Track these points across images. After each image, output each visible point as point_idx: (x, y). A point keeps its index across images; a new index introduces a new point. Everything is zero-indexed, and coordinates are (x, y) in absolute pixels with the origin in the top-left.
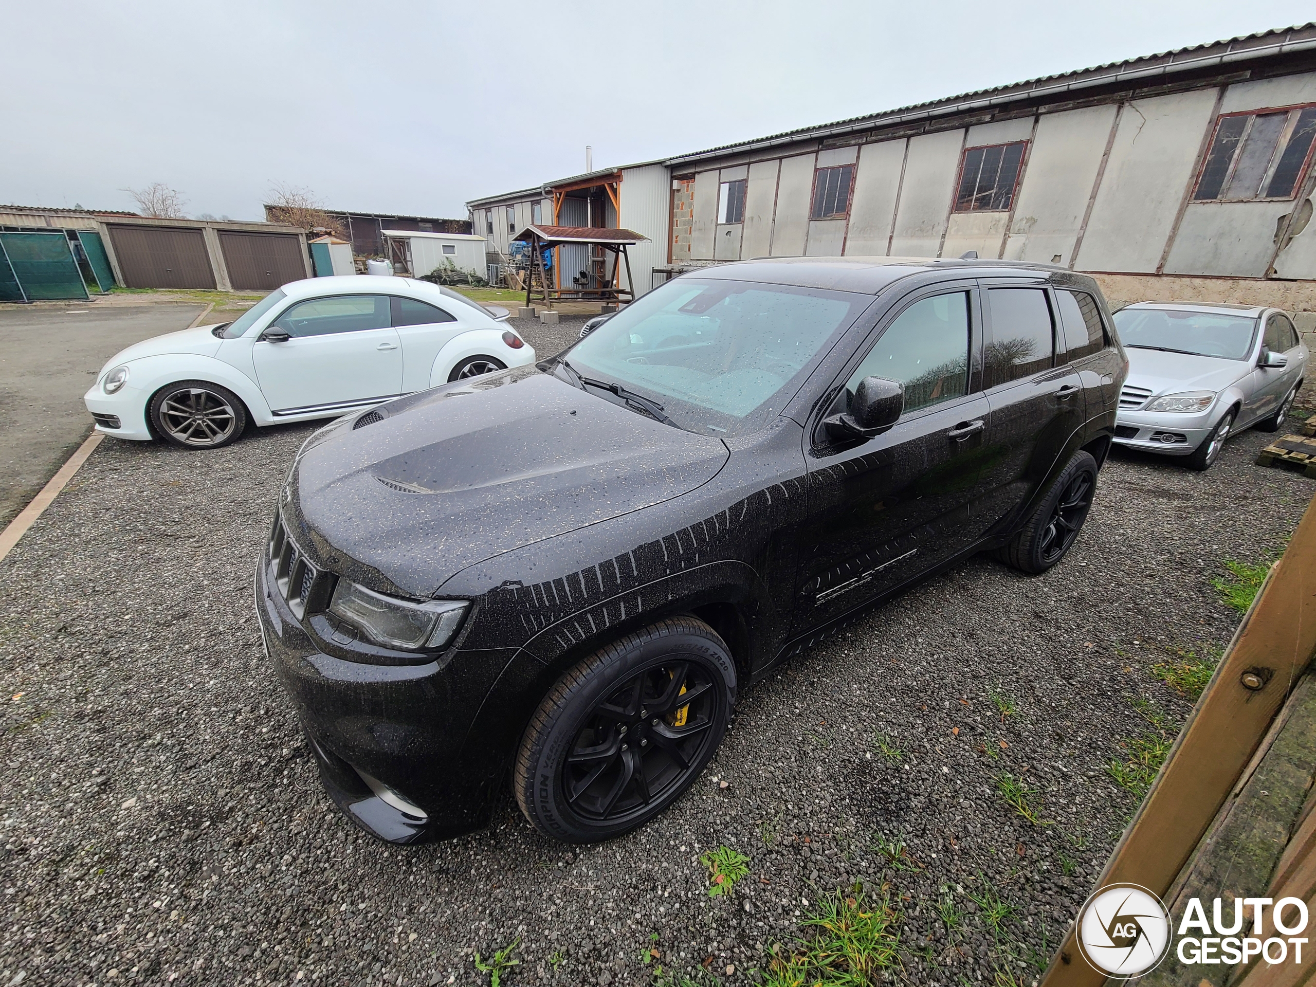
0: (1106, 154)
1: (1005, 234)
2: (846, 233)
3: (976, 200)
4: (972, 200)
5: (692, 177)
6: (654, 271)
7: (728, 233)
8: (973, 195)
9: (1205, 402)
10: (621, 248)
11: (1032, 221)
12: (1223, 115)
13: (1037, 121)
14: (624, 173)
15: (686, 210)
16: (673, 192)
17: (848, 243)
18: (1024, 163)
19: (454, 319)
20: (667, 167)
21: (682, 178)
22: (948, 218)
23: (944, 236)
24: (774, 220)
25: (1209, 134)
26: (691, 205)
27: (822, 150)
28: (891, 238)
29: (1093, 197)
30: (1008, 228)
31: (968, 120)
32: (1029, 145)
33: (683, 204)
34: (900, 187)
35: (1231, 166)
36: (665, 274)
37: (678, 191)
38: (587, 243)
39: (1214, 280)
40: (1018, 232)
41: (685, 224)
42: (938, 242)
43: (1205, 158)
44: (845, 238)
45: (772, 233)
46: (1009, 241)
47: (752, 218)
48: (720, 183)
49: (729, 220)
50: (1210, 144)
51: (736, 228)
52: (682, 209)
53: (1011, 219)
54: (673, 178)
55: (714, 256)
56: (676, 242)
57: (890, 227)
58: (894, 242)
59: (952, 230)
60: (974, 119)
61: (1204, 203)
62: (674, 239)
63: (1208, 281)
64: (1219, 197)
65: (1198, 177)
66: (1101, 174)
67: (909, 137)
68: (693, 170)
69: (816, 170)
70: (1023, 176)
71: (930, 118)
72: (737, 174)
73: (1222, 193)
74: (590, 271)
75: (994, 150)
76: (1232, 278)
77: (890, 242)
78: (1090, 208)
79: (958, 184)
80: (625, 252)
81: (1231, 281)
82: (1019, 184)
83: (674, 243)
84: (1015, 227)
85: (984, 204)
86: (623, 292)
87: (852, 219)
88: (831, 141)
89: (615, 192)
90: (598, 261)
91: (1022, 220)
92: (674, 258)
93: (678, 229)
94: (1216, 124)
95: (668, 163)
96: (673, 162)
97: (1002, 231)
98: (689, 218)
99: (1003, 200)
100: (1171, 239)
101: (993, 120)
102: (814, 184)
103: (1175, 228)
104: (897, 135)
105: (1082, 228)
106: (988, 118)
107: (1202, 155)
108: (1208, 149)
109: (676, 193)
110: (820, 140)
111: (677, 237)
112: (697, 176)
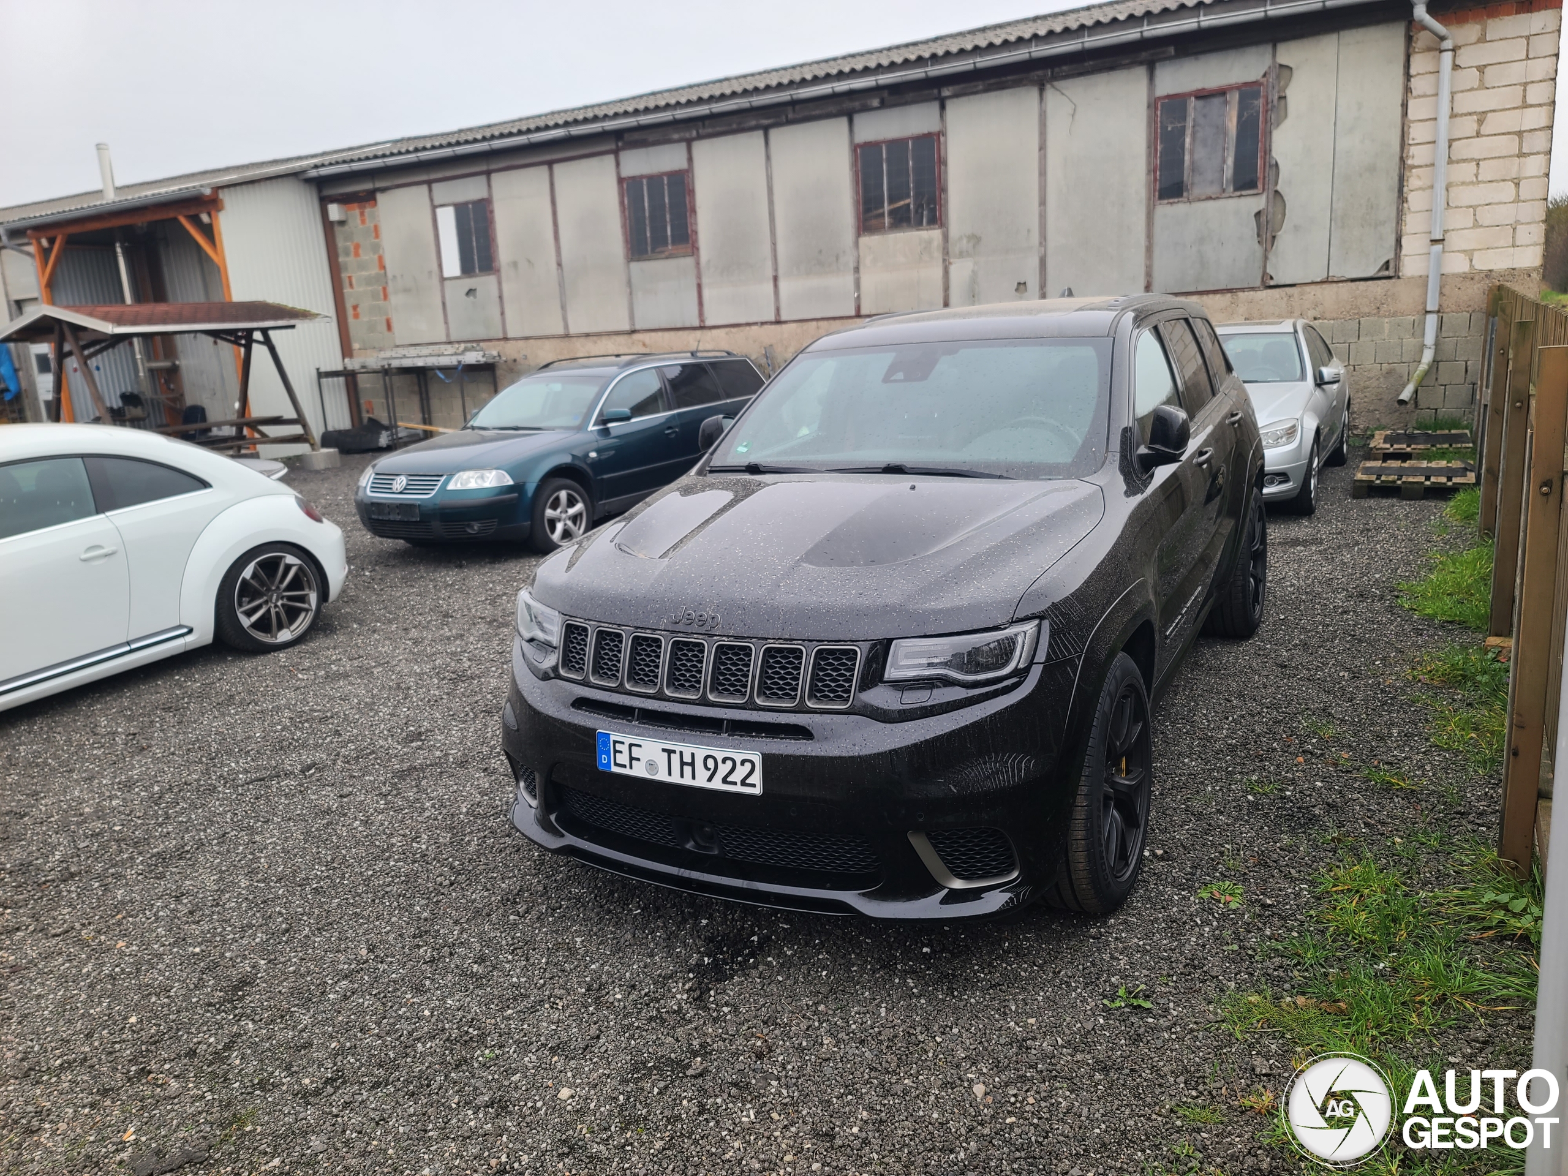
0: (1042, 147)
1: (944, 260)
2: (699, 276)
3: (891, 213)
4: (883, 215)
5: (370, 197)
6: (321, 375)
7: (471, 292)
8: (883, 207)
9: (1291, 432)
10: (257, 335)
11: (975, 239)
12: (1159, 98)
13: (943, 107)
14: (225, 196)
15: (366, 256)
16: (329, 228)
17: (706, 293)
18: (943, 162)
19: (205, 484)
20: (309, 181)
21: (344, 200)
22: (856, 244)
23: (857, 270)
24: (559, 264)
25: (1152, 121)
26: (376, 248)
27: (624, 149)
28: (775, 279)
29: (1043, 202)
30: (946, 252)
31: (848, 105)
32: (942, 139)
33: (357, 247)
34: (771, 202)
35: (1187, 158)
36: (342, 379)
37: (342, 223)
38: (128, 337)
39: (1211, 296)
40: (961, 255)
41: (369, 281)
42: (850, 279)
43: (1156, 150)
44: (699, 287)
45: (561, 285)
46: (953, 270)
47: (515, 264)
48: (434, 208)
49: (467, 269)
50: (1156, 132)
51: (485, 283)
52: (357, 254)
53: (946, 238)
54: (324, 202)
55: (448, 335)
56: (356, 316)
57: (769, 264)
58: (782, 284)
59: (867, 261)
60: (857, 104)
61: (1171, 204)
62: (350, 312)
63: (1205, 298)
64: (1185, 194)
65: (1155, 172)
66: (1043, 173)
67: (766, 129)
68: (368, 186)
69: (621, 180)
70: (946, 180)
71: (794, 103)
72: (471, 190)
73: (1188, 190)
74: (146, 389)
75: (897, 145)
76: (1230, 291)
77: (776, 286)
78: (1043, 217)
79: (857, 193)
80: (268, 342)
81: (1229, 295)
82: (944, 190)
83: (351, 320)
84: (954, 249)
85: (902, 220)
86: (277, 421)
87: (705, 253)
88: (636, 136)
89: (209, 231)
90: (159, 370)
91: (961, 238)
92: (356, 346)
93: (356, 293)
94: (1156, 109)
95: (313, 173)
96: (324, 171)
97: (938, 256)
98: (375, 271)
99: (925, 213)
100: (1149, 250)
101: (883, 105)
102: (622, 203)
103: (1149, 236)
104: (747, 125)
105: (1041, 244)
106: (876, 103)
107: (1151, 146)
108: (1156, 138)
109: (338, 229)
110: (618, 135)
111: (355, 308)
112: (380, 197)
